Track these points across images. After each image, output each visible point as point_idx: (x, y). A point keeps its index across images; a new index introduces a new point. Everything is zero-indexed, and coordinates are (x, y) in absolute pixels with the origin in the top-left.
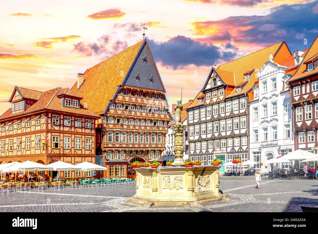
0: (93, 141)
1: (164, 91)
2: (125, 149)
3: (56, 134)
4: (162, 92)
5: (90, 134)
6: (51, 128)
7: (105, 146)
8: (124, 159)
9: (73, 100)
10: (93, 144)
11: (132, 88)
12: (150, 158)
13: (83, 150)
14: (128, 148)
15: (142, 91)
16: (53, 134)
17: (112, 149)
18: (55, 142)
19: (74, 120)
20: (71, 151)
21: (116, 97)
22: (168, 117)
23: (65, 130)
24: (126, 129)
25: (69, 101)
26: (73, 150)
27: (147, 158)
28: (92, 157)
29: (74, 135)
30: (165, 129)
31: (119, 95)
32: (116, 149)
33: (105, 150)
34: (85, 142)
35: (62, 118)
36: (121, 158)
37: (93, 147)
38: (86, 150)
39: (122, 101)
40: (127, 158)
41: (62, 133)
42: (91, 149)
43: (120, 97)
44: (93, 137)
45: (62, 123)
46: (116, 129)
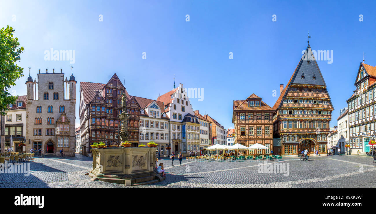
0: (271, 128)
1: (325, 86)
2: (297, 133)
3: (243, 126)
4: (324, 87)
5: (268, 124)
6: (240, 122)
7: (282, 132)
8: (297, 141)
9: (255, 101)
10: (271, 131)
11: (298, 85)
12: (317, 140)
13: (263, 135)
14: (299, 132)
15: (307, 86)
16: (241, 126)
17: (287, 133)
18: (243, 131)
19: (255, 115)
20: (254, 136)
21: (287, 93)
22: (330, 107)
23: (249, 122)
24: (297, 118)
25: (253, 102)
26: (255, 136)
27: (315, 140)
28: (270, 140)
29: (256, 125)
30: (329, 117)
31: (289, 92)
32: (290, 133)
33: (282, 135)
34: (264, 129)
35: (247, 114)
36: (295, 140)
37: (271, 132)
38: (266, 135)
39: (291, 97)
40: (299, 140)
41: (247, 125)
42: (269, 134)
43: (290, 94)
44: (271, 126)
45: (247, 118)
46: (289, 119)
